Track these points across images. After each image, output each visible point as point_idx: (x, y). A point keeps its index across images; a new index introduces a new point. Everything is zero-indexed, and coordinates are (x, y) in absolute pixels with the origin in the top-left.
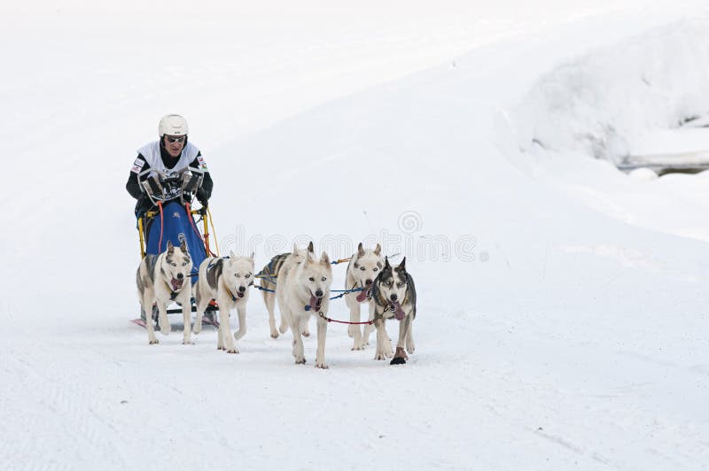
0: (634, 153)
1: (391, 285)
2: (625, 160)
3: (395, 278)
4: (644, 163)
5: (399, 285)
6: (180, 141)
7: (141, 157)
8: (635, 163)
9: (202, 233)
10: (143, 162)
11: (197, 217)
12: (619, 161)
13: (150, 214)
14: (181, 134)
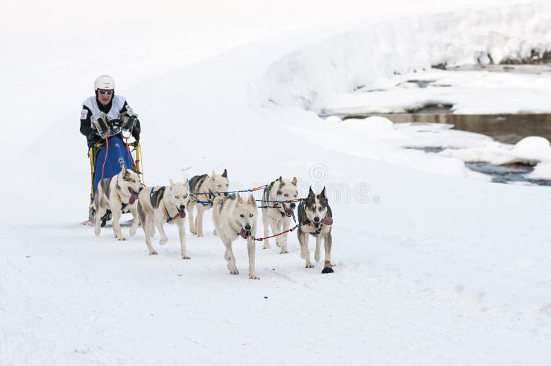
0: (328, 107)
1: (314, 210)
2: (323, 112)
3: (317, 204)
4: (333, 113)
5: (320, 209)
6: (108, 94)
7: (85, 107)
8: (329, 113)
9: (135, 159)
10: (87, 111)
11: (131, 148)
12: (320, 112)
13: (98, 145)
14: (110, 88)
